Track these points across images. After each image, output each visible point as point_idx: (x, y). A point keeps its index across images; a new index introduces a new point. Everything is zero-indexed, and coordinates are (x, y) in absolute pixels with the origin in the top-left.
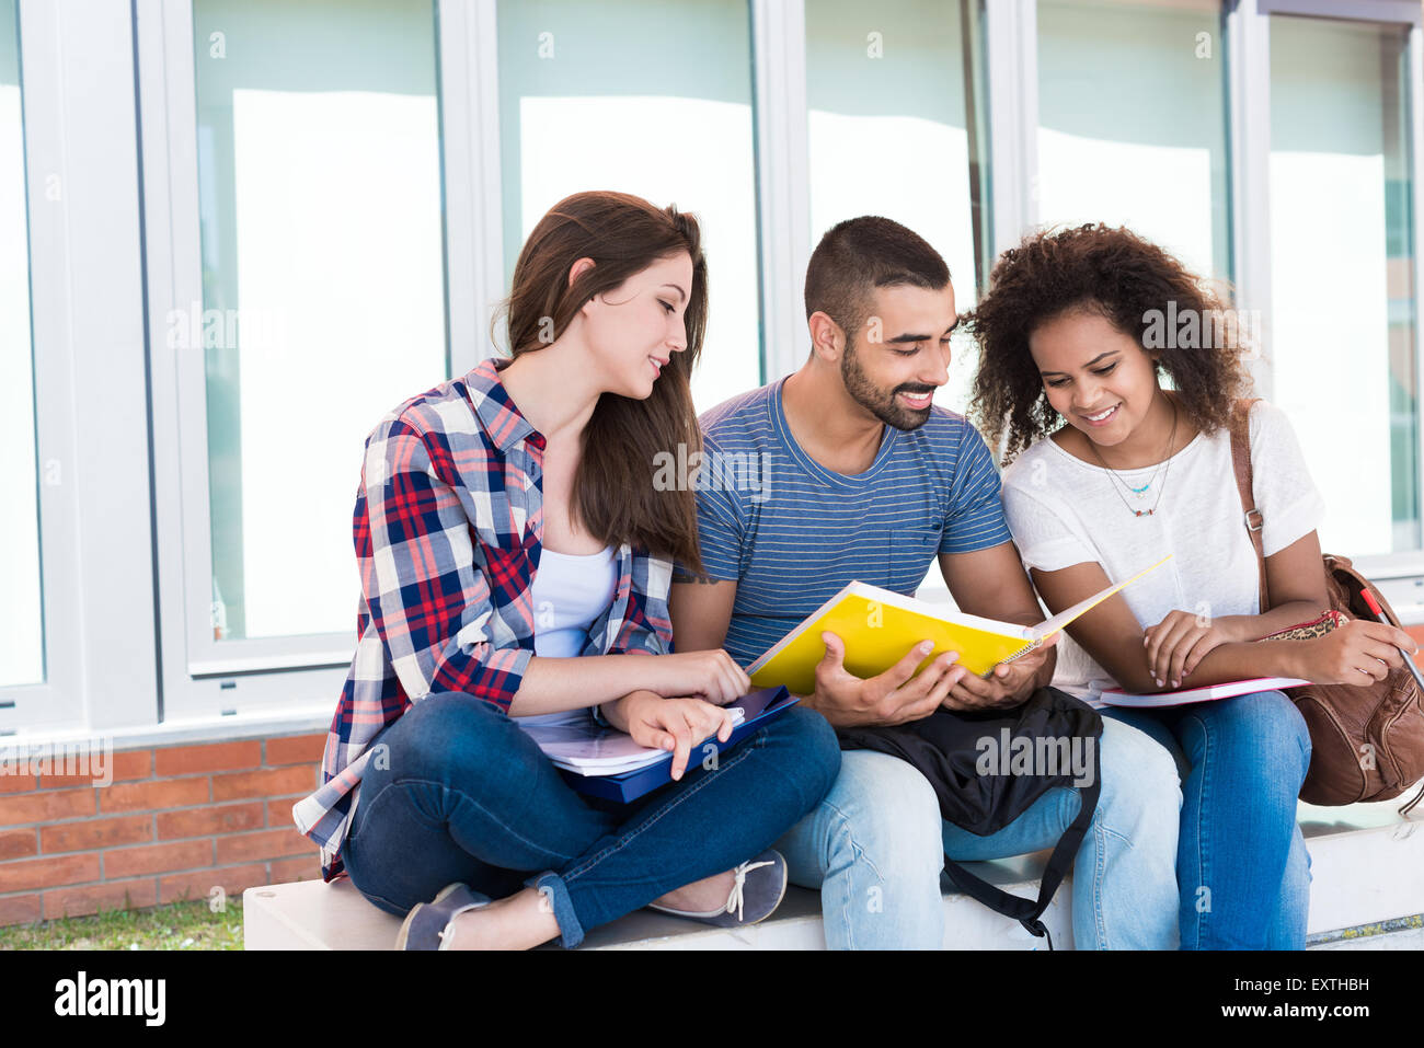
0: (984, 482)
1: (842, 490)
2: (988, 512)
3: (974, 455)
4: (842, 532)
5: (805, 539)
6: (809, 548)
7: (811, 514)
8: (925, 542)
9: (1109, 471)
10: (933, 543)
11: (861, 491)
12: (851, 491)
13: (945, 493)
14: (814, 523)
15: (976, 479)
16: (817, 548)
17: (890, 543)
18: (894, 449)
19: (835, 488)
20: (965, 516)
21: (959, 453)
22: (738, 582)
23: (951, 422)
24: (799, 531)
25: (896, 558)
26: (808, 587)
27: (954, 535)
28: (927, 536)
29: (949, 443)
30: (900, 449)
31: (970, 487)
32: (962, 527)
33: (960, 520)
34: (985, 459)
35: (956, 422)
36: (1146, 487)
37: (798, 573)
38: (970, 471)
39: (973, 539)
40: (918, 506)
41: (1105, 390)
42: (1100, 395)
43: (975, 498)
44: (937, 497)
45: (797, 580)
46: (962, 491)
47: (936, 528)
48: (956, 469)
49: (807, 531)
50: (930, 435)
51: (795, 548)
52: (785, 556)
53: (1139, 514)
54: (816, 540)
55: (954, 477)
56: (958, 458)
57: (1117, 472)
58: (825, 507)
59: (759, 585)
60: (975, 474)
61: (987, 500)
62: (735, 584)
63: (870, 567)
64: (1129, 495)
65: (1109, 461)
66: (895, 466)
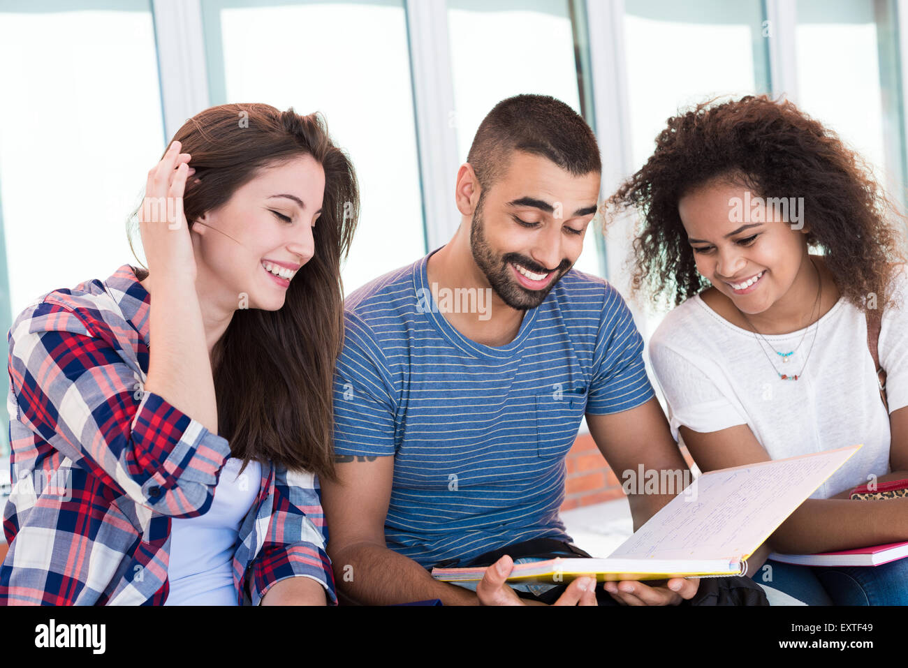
0: (626, 344)
1: (488, 361)
2: (632, 372)
3: (616, 318)
4: (490, 401)
5: (455, 410)
6: (459, 418)
7: (461, 385)
8: (571, 406)
9: (758, 335)
10: (579, 407)
11: (507, 361)
12: (496, 361)
13: (588, 357)
14: (463, 394)
15: (619, 342)
16: (466, 418)
17: (536, 408)
18: (538, 317)
19: (482, 360)
20: (612, 378)
21: (602, 316)
22: (395, 456)
23: (593, 285)
24: (448, 403)
25: (543, 422)
26: (460, 457)
27: (602, 398)
28: (571, 400)
29: (592, 307)
30: (543, 316)
31: (613, 350)
32: (610, 389)
33: (608, 382)
34: (628, 320)
35: (599, 285)
36: (791, 353)
37: (449, 443)
38: (614, 334)
39: (621, 400)
40: (560, 371)
41: (748, 260)
42: (742, 265)
43: (619, 359)
44: (580, 362)
45: (450, 451)
46: (606, 354)
47: (582, 391)
48: (599, 333)
49: (457, 402)
50: (573, 300)
51: (445, 419)
52: (437, 428)
53: (784, 377)
54: (465, 410)
55: (597, 340)
56: (600, 322)
57: (766, 337)
58: (474, 378)
59: (414, 458)
60: (618, 337)
61: (630, 360)
62: (393, 457)
63: (517, 431)
64: (776, 359)
65: (758, 327)
66: (539, 333)
